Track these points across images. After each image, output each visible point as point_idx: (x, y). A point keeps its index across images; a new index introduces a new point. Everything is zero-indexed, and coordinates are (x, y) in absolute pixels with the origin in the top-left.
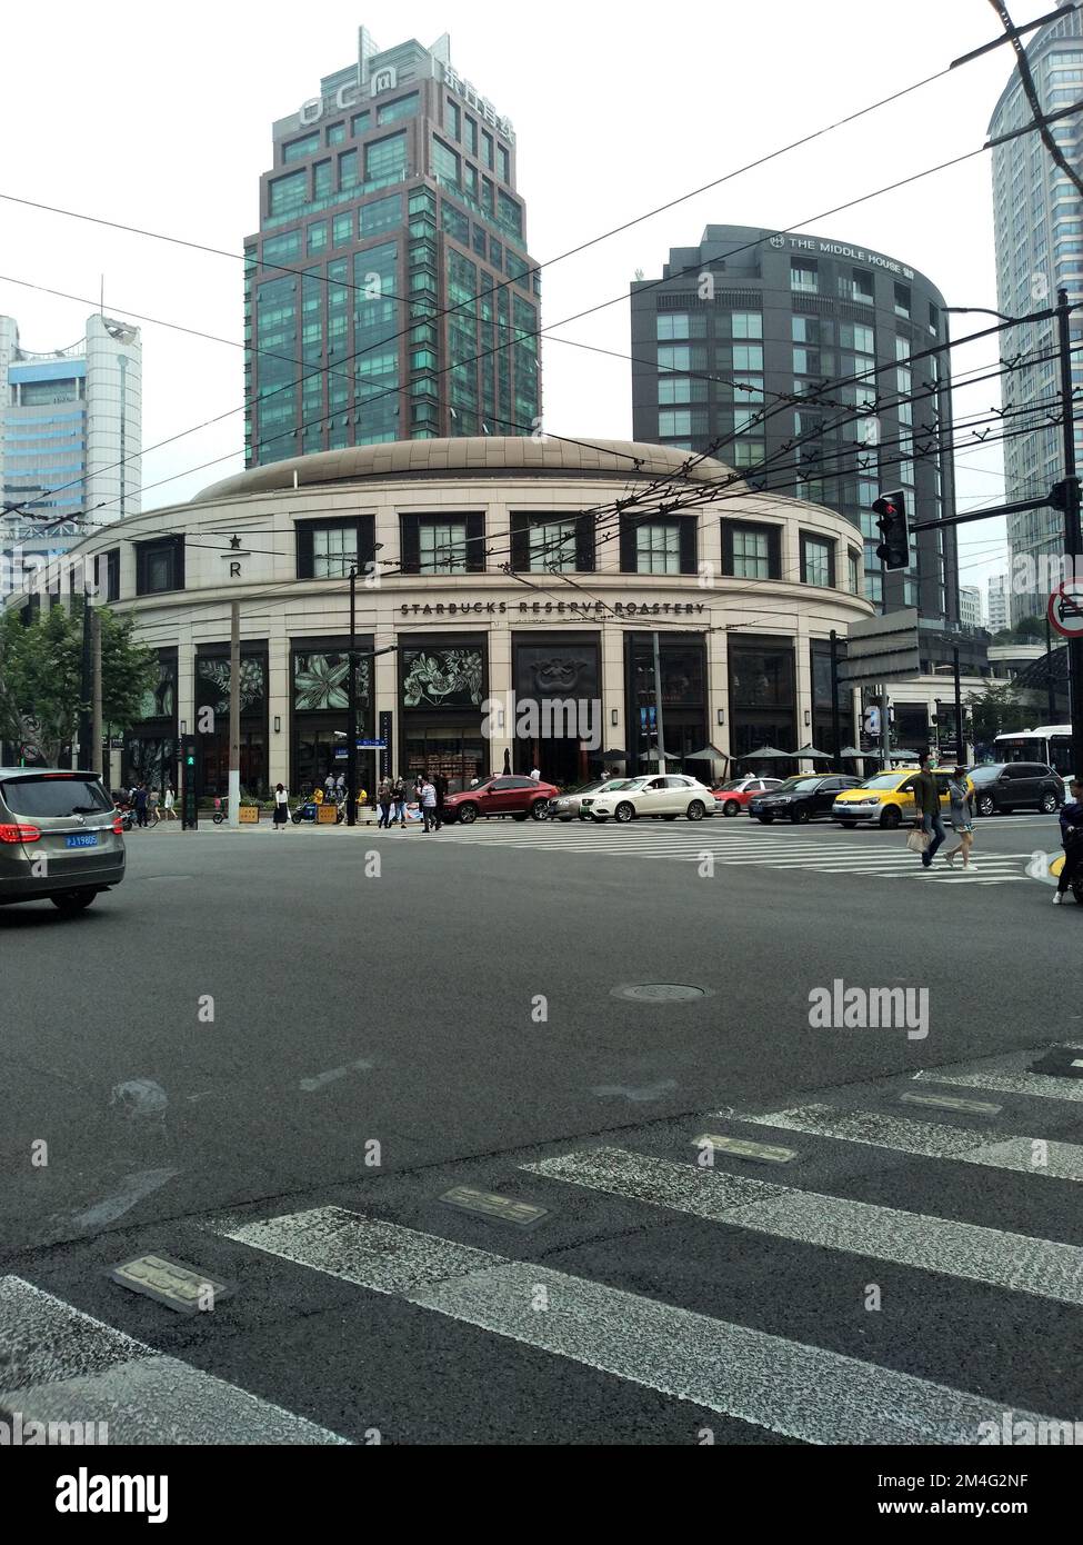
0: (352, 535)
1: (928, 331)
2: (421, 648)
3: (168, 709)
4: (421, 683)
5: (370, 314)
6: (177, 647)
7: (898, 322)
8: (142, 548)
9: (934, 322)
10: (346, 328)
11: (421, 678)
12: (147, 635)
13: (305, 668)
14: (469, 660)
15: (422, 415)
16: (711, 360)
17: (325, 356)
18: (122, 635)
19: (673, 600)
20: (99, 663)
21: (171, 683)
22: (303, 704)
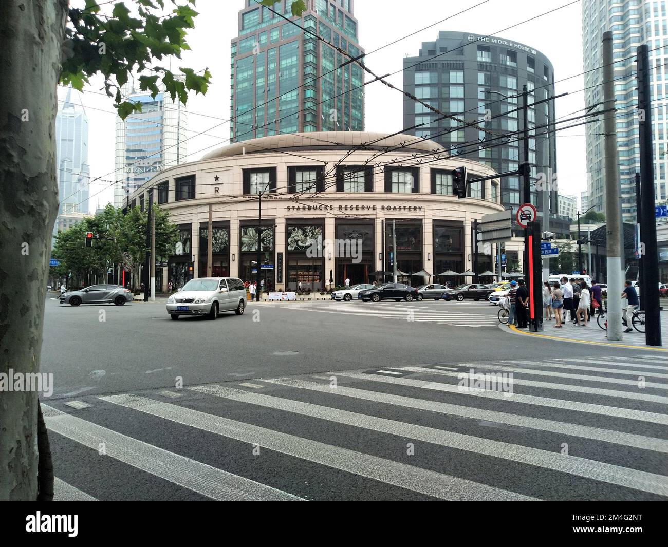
0: (267, 175)
1: (543, 78)
2: (295, 225)
3: (188, 250)
4: (295, 240)
5: (286, 73)
6: (191, 223)
7: (528, 74)
8: (177, 180)
9: (546, 74)
10: (275, 79)
11: (296, 238)
12: (176, 219)
13: (245, 233)
14: (316, 230)
15: (309, 118)
16: (440, 93)
17: (266, 92)
18: (164, 219)
19: (408, 205)
20: (154, 231)
21: (189, 239)
22: (244, 249)
